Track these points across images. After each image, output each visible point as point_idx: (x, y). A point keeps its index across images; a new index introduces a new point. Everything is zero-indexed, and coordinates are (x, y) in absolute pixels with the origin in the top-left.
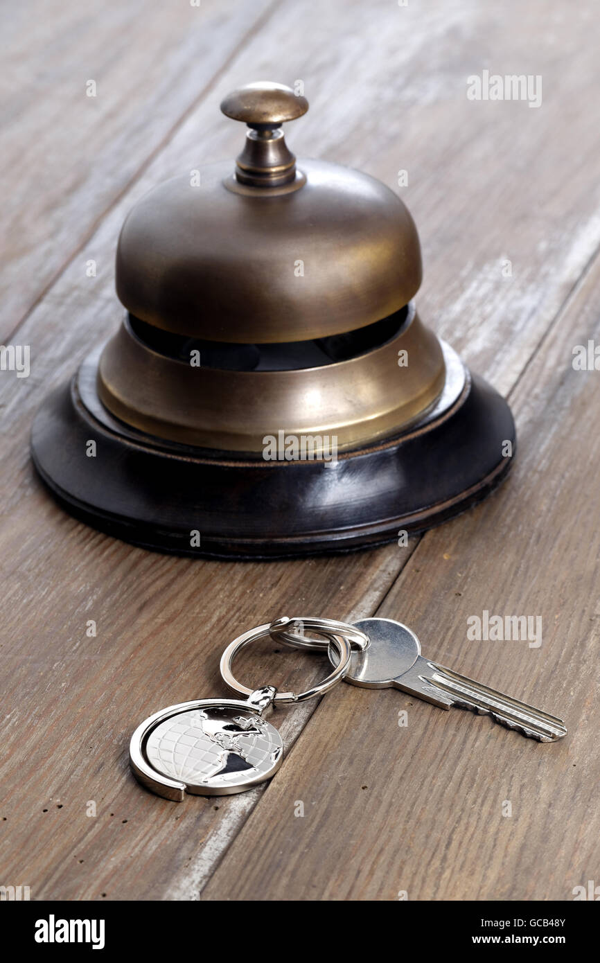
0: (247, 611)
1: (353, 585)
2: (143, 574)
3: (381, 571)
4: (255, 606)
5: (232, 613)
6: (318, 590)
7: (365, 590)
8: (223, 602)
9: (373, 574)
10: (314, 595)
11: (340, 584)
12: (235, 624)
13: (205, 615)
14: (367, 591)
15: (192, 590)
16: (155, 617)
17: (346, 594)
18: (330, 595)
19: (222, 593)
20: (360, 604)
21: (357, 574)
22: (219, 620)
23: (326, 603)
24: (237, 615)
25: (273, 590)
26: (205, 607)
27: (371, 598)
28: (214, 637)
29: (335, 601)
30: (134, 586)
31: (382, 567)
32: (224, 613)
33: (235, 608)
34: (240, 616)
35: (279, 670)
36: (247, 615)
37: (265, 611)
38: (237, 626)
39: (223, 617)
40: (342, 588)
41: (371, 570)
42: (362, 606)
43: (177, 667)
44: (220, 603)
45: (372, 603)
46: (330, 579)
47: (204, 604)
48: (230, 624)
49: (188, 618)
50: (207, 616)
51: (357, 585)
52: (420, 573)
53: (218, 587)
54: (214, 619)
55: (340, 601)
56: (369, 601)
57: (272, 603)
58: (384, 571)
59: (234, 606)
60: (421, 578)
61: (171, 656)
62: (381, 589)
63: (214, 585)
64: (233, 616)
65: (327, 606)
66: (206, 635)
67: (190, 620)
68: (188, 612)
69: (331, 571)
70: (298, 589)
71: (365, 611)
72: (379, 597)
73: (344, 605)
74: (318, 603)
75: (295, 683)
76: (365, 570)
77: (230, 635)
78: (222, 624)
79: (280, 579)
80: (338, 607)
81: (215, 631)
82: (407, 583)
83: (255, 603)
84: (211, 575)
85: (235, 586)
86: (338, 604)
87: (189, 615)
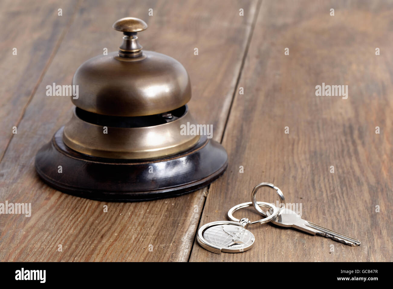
0: (145, 235)
1: (184, 223)
2: (98, 226)
3: (192, 218)
4: (148, 233)
5: (139, 236)
6: (170, 226)
7: (189, 225)
8: (134, 232)
9: (189, 219)
10: (170, 228)
11: (178, 223)
12: (142, 239)
13: (129, 237)
14: (190, 225)
15: (120, 229)
16: (108, 240)
17: (182, 227)
18: (176, 227)
19: (132, 230)
20: (189, 229)
21: (183, 219)
22: (135, 239)
23: (175, 230)
24: (142, 236)
25: (153, 227)
26: (128, 235)
27: (192, 227)
28: (136, 244)
29: (179, 229)
30: (96, 230)
31: (192, 217)
32: (136, 236)
33: (140, 234)
34: (143, 237)
35: (167, 253)
36: (146, 236)
37: (152, 234)
38: (144, 240)
39: (137, 237)
40: (179, 225)
41: (188, 218)
42: (190, 230)
43: (125, 255)
44: (133, 233)
45: (193, 229)
46: (173, 222)
47: (127, 234)
48: (140, 239)
49: (122, 239)
50: (130, 238)
51: (185, 223)
52: (208, 217)
53: (130, 228)
54: (133, 238)
55: (181, 229)
56: (192, 228)
57: (154, 231)
58: (193, 218)
59: (139, 233)
60: (210, 219)
61: (121, 252)
62: (195, 224)
63: (128, 227)
64: (141, 237)
65: (176, 231)
66: (133, 244)
67: (124, 239)
68: (122, 237)
69: (173, 219)
70: (162, 226)
71: (192, 232)
72: (195, 226)
73: (183, 230)
74: (172, 230)
75: (175, 257)
76: (186, 218)
77: (142, 243)
78: (137, 239)
79: (154, 223)
80: (181, 231)
81: (135, 243)
82: (205, 221)
83: (147, 232)
84: (125, 224)
85: (136, 227)
86: (180, 230)
87: (122, 238)
